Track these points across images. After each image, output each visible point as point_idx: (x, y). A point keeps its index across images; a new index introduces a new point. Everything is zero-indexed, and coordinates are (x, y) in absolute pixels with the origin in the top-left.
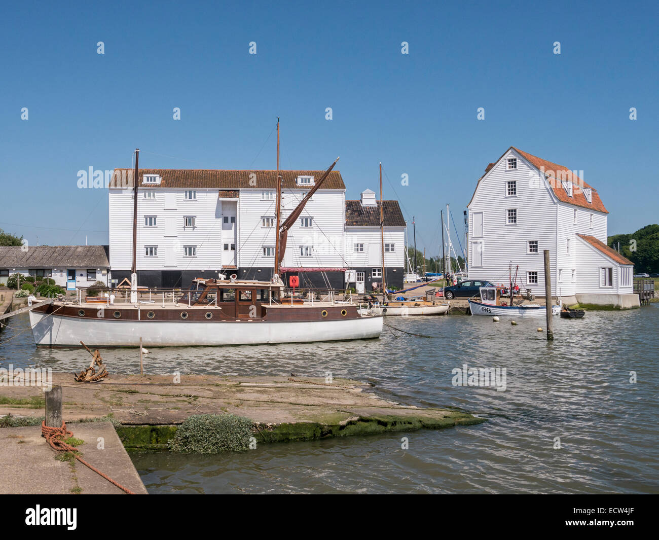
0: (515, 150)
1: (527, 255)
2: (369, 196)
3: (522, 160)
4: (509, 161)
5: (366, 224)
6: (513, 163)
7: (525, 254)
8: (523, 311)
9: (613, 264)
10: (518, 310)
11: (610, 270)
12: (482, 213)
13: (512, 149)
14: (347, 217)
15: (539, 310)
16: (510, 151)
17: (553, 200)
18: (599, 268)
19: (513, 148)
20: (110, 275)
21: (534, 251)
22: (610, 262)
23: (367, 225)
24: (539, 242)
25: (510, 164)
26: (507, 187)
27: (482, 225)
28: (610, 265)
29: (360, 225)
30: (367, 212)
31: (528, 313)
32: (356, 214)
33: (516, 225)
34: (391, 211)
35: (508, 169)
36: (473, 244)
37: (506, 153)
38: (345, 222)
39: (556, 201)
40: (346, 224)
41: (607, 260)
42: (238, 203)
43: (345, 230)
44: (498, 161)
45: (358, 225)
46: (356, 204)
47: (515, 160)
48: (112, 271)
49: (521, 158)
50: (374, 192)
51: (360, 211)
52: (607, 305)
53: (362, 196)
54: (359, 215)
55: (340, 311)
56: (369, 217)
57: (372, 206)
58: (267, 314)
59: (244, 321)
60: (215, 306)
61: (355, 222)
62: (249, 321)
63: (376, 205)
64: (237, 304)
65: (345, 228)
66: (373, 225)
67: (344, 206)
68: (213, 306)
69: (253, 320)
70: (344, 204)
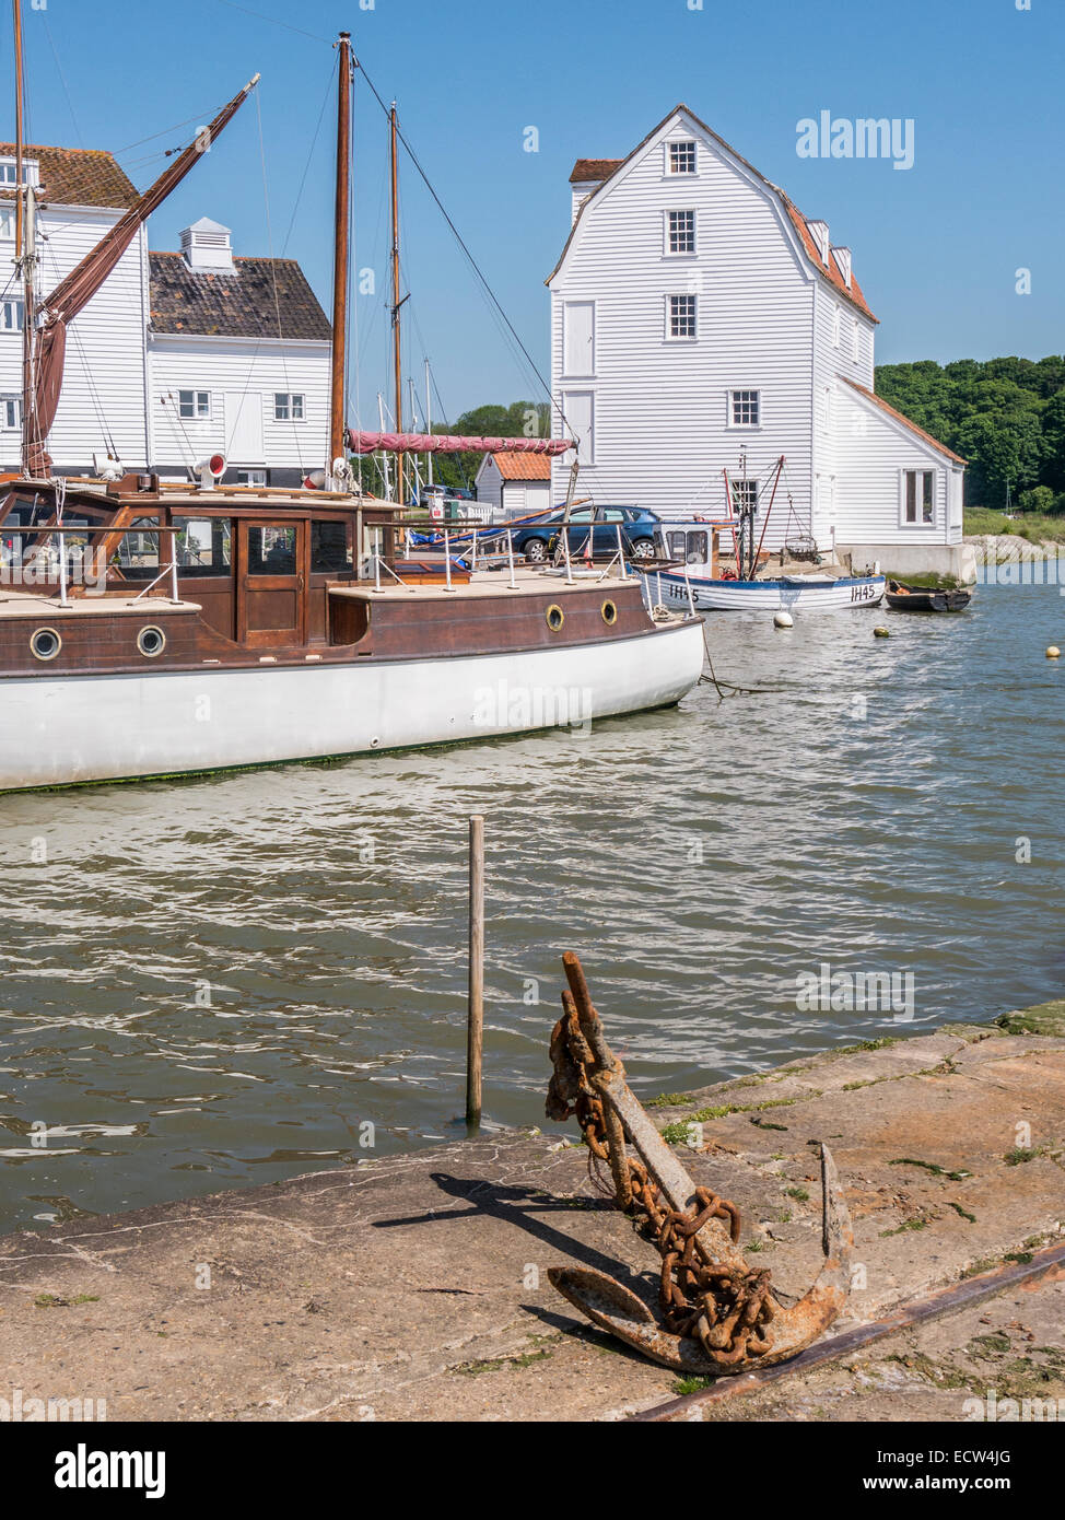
0: (692, 116)
1: (726, 431)
2: (212, 241)
3: (711, 149)
4: (674, 147)
5: (215, 328)
6: (684, 157)
7: (723, 428)
8: (791, 593)
9: (936, 461)
10: (777, 592)
11: (928, 476)
12: (592, 303)
13: (681, 112)
14: (154, 306)
15: (834, 589)
16: (677, 118)
17: (803, 273)
18: (898, 472)
19: (686, 111)
21: (746, 420)
22: (929, 455)
23: (218, 333)
24: (762, 394)
25: (674, 158)
26: (668, 227)
27: (593, 339)
28: (929, 465)
29: (197, 332)
30: (211, 291)
31: (806, 599)
32: (179, 295)
33: (696, 342)
34: (285, 292)
35: (669, 173)
36: (565, 398)
37: (663, 124)
38: (148, 320)
39: (811, 276)
40: (153, 324)
41: (922, 450)
43: (151, 346)
44: (642, 146)
45: (192, 332)
46: (170, 265)
47: (691, 146)
49: (711, 141)
50: (226, 230)
51: (190, 289)
52: (922, 573)
53: (186, 241)
54: (188, 299)
55: (599, 608)
56: (220, 306)
57: (221, 272)
58: (370, 626)
59: (291, 661)
60: (172, 597)
61: (179, 320)
62: (308, 657)
63: (235, 272)
64: (240, 588)
65: (149, 339)
66: (235, 331)
67: (146, 267)
68: (162, 594)
69: (323, 654)
70: (146, 261)
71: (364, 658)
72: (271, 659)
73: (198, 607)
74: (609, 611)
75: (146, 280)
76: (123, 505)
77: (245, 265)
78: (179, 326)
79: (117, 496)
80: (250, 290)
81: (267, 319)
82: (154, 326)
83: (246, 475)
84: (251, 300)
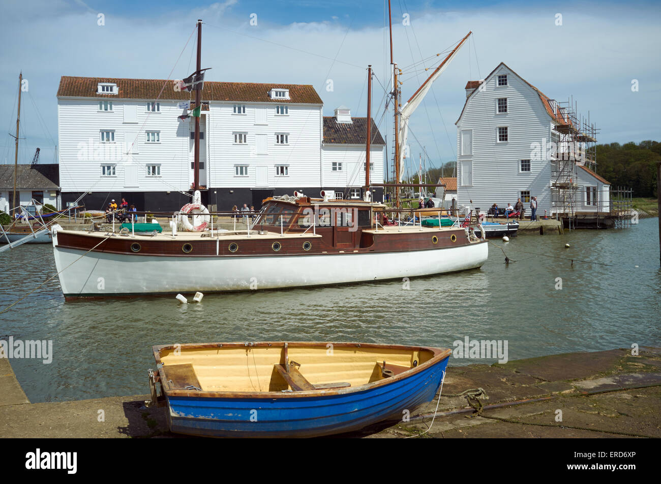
2: (345, 112)
3: (512, 77)
4: (500, 77)
5: (344, 141)
6: (503, 80)
7: (518, 173)
9: (599, 184)
11: (594, 189)
12: (471, 130)
13: (503, 65)
14: (325, 134)
16: (501, 67)
17: (546, 118)
18: (584, 188)
20: (60, 198)
21: (525, 170)
22: (596, 182)
23: (345, 143)
25: (500, 80)
26: (497, 104)
27: (471, 143)
28: (595, 185)
29: (339, 143)
30: (344, 129)
32: (333, 131)
33: (508, 143)
35: (497, 86)
36: (462, 164)
38: (322, 139)
40: (324, 141)
42: (207, 117)
43: (322, 147)
45: (337, 143)
46: (331, 121)
47: (506, 76)
48: (63, 193)
49: (513, 74)
50: (350, 109)
51: (337, 128)
53: (336, 113)
54: (336, 132)
55: (450, 236)
56: (346, 134)
57: (347, 123)
58: (374, 242)
59: (349, 252)
60: (313, 233)
61: (332, 139)
62: (354, 251)
63: (352, 123)
64: (335, 230)
65: (322, 145)
66: (351, 142)
67: (322, 122)
68: (311, 232)
69: (359, 251)
70: (322, 120)
71: (372, 252)
72: (343, 252)
73: (321, 236)
74: (453, 238)
75: (322, 126)
76: (300, 207)
77: (355, 120)
78: (333, 141)
79: (298, 204)
80: (356, 128)
81: (362, 138)
82: (325, 141)
83: (354, 190)
84: (357, 132)
